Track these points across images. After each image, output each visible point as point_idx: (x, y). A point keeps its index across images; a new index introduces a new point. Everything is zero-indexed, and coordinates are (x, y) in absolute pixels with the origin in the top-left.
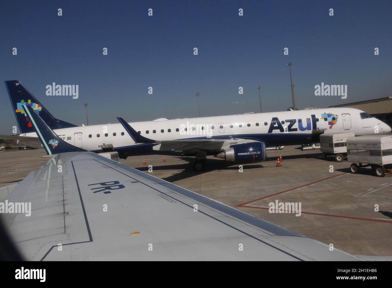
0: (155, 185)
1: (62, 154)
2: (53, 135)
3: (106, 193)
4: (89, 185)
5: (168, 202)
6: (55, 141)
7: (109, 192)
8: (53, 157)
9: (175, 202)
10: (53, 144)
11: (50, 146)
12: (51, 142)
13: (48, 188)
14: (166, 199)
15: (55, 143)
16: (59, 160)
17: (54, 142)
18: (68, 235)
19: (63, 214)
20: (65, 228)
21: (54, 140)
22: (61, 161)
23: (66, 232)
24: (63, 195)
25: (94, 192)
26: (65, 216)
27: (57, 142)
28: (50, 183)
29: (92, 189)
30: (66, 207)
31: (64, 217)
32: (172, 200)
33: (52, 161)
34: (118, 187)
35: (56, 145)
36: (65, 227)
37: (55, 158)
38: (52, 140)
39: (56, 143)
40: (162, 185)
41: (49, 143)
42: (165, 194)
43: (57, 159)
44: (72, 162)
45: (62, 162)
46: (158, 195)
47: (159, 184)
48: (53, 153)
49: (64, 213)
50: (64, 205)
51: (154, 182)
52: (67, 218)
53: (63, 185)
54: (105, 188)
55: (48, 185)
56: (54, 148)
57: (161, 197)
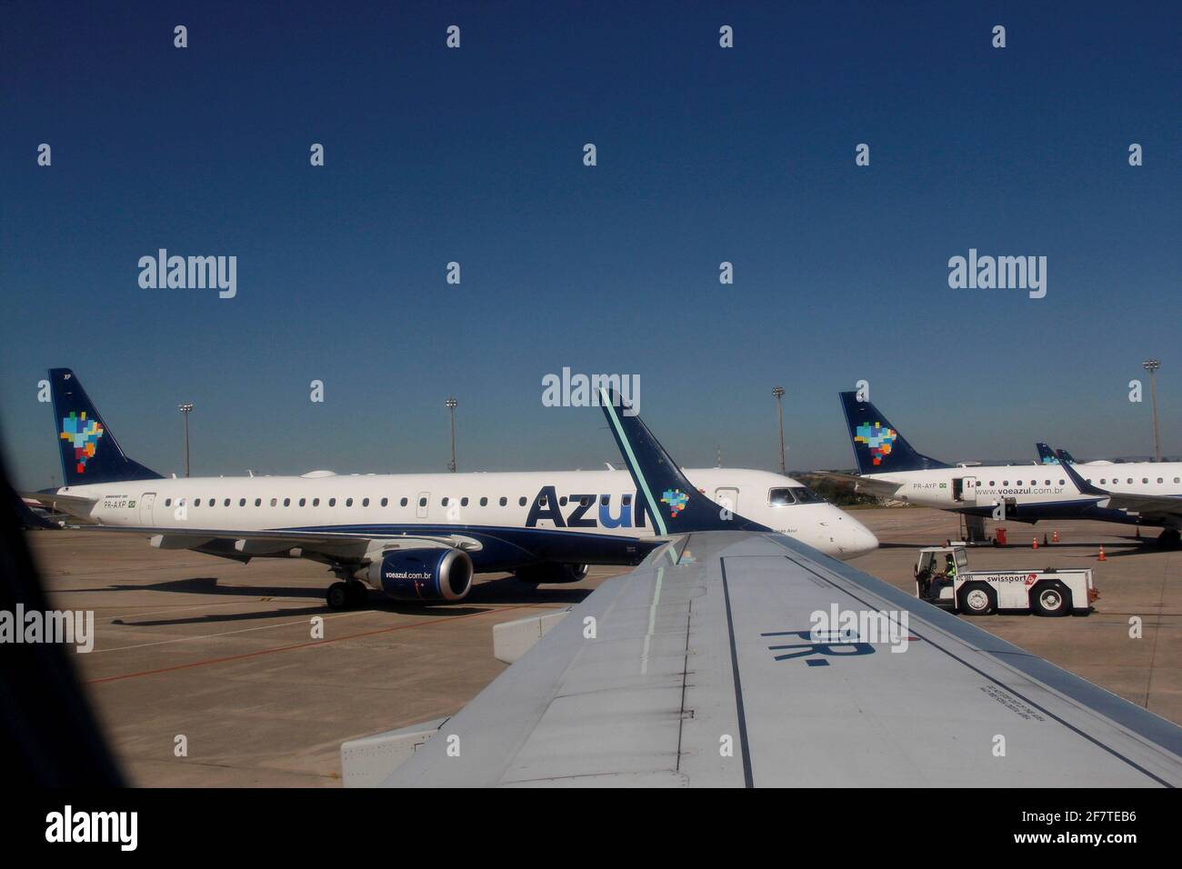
0: (972, 652)
1: (696, 535)
2: (676, 476)
3: (811, 663)
4: (763, 635)
5: (1016, 714)
6: (678, 495)
7: (823, 663)
8: (672, 544)
9: (1040, 719)
10: (673, 503)
11: (665, 509)
12: (668, 498)
13: (651, 631)
14: (1010, 703)
15: (678, 501)
16: (687, 554)
17: (675, 496)
18: (685, 778)
19: (677, 713)
20: (679, 757)
21: (677, 491)
22: (693, 555)
23: (680, 769)
24: (686, 658)
25: (778, 658)
26: (684, 720)
27: (684, 497)
28: (657, 616)
29: (771, 648)
30: (689, 692)
31: (681, 721)
32: (1028, 711)
33: (668, 554)
34: (853, 649)
35: (682, 507)
36: (679, 752)
37: (676, 546)
38: (670, 490)
39: (682, 501)
40: (1001, 658)
41: (662, 500)
42: (1007, 689)
43: (681, 548)
44: (722, 559)
45: (695, 559)
46: (982, 689)
47: (989, 652)
48: (670, 531)
49: (682, 711)
50: (684, 686)
51: (973, 644)
52: (690, 726)
53: (689, 626)
54: (810, 649)
55: (652, 623)
56: (674, 515)
57: (992, 695)
